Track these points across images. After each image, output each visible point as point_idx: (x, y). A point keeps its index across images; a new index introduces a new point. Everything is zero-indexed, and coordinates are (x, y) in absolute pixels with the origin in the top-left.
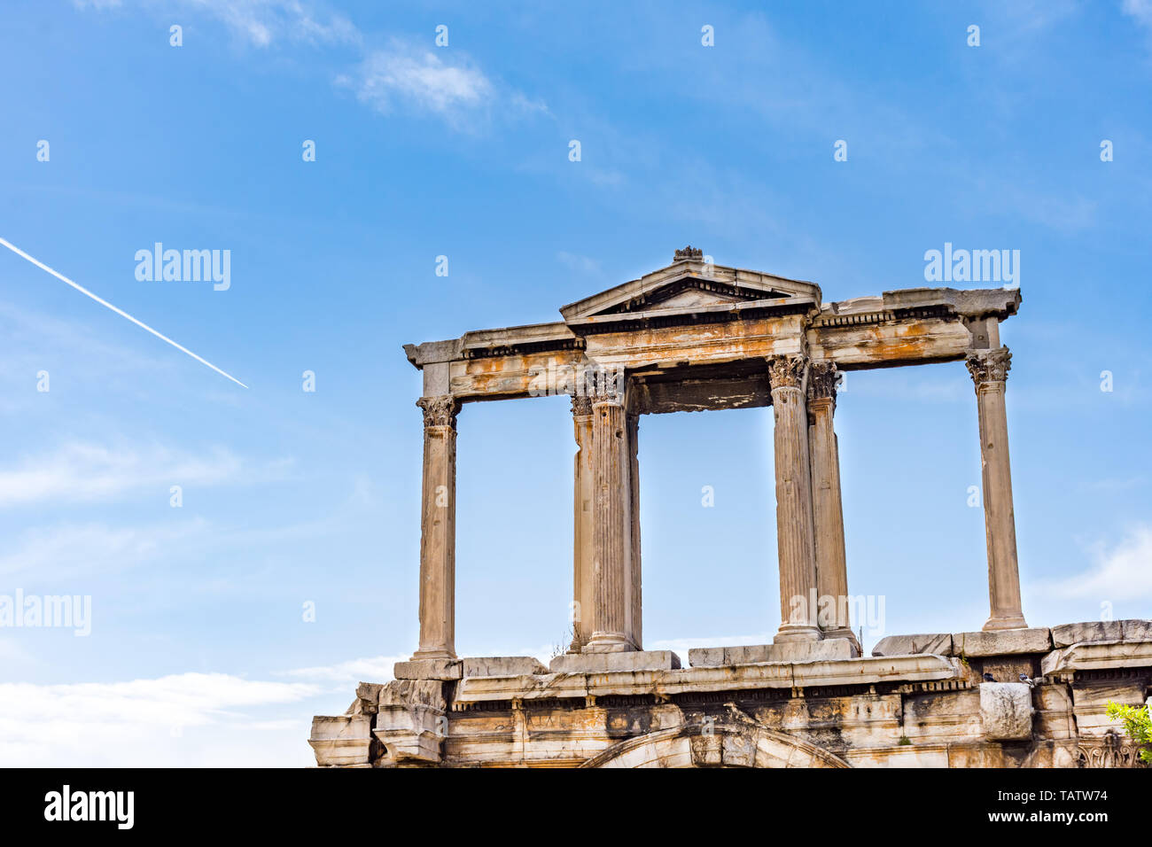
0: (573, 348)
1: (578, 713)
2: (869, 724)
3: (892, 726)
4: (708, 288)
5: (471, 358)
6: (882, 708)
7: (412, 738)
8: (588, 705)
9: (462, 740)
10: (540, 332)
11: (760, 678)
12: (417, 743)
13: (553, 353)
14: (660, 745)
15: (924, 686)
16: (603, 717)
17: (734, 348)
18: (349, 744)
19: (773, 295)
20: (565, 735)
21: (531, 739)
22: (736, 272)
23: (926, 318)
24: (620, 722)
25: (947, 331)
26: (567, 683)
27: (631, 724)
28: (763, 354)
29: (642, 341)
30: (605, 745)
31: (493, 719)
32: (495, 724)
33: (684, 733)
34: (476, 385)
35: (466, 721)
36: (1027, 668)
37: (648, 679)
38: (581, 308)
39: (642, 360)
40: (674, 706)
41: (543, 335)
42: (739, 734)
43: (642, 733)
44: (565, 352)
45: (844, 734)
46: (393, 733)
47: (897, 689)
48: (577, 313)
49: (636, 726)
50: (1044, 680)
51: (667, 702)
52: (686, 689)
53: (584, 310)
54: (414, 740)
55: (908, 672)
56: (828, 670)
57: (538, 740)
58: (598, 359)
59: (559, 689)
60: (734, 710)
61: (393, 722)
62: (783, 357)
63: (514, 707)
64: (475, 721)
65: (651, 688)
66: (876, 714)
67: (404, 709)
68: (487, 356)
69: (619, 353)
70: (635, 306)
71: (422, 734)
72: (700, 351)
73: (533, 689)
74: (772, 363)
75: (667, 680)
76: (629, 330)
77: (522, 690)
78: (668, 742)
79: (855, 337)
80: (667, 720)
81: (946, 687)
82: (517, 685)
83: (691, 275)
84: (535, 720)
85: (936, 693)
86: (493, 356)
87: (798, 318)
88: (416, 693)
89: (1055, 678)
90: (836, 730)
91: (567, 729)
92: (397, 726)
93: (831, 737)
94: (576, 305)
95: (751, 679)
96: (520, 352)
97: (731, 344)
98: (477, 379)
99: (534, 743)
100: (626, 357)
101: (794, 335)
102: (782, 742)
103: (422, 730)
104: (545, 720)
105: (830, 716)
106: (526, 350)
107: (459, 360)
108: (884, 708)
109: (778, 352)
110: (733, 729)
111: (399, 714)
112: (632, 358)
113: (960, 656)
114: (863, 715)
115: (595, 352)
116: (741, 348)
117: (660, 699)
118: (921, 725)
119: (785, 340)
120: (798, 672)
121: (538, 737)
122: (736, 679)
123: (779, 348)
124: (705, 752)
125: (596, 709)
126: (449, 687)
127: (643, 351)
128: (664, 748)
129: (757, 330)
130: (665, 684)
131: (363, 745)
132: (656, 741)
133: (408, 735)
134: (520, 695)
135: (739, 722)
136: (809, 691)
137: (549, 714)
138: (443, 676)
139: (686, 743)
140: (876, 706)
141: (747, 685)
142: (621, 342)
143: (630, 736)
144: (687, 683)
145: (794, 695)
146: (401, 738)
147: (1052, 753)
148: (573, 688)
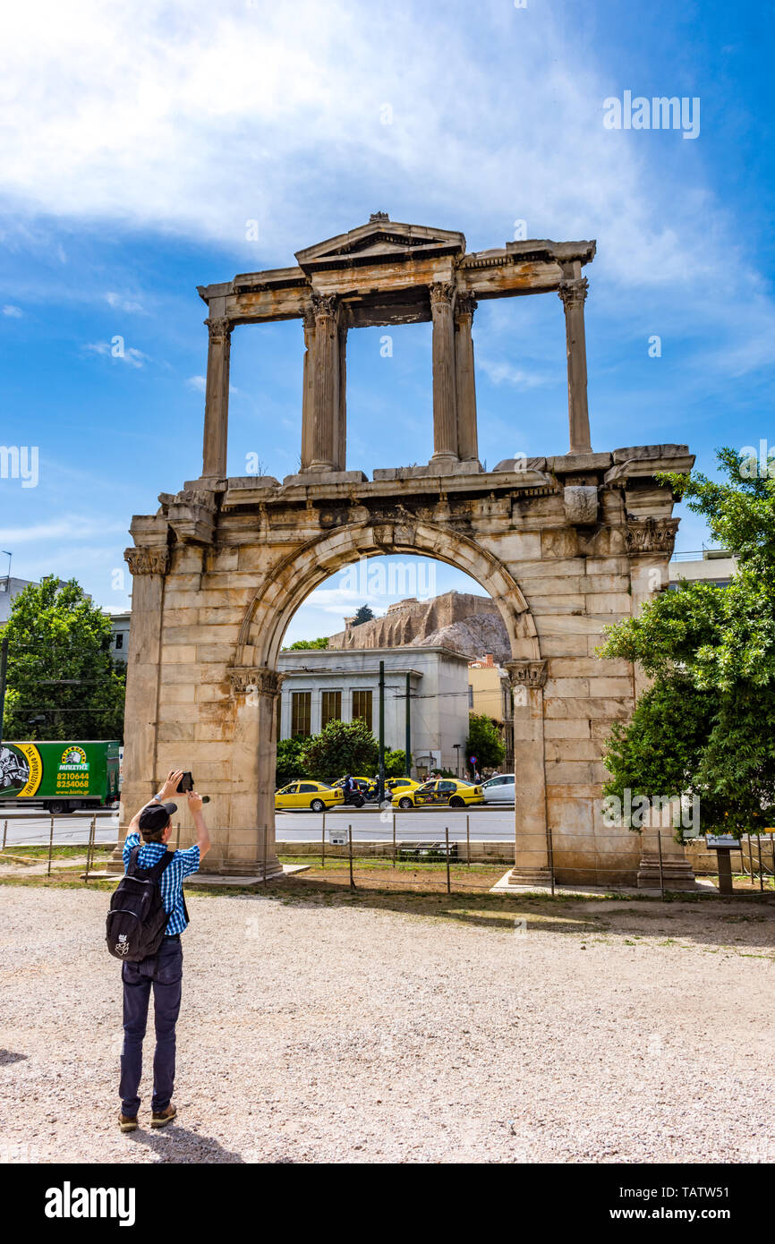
0: (304, 285)
1: (301, 513)
2: (489, 517)
3: (505, 518)
4: (392, 240)
5: (239, 293)
6: (498, 507)
7: (191, 524)
8: (308, 507)
9: (228, 530)
10: (282, 274)
11: (419, 487)
12: (194, 527)
13: (292, 289)
14: (353, 532)
15: (527, 492)
16: (318, 515)
17: (407, 279)
18: (154, 533)
19: (434, 241)
20: (293, 526)
21: (271, 530)
22: (410, 227)
23: (534, 261)
24: (328, 518)
25: (547, 269)
26: (294, 492)
27: (335, 519)
28: (426, 282)
29: (348, 275)
30: (318, 532)
31: (248, 517)
32: (248, 520)
33: (369, 525)
34: (242, 311)
35: (231, 518)
36: (595, 479)
37: (346, 488)
38: (308, 253)
39: (347, 288)
40: (363, 507)
41: (286, 276)
42: (405, 524)
43: (342, 525)
44: (299, 288)
45: (473, 524)
46: (179, 521)
47: (508, 494)
48: (306, 257)
49: (339, 520)
50: (606, 486)
51: (359, 505)
52: (371, 495)
53: (310, 255)
54: (192, 526)
55: (516, 481)
56: (464, 481)
57: (276, 530)
58: (319, 288)
59: (289, 496)
60: (402, 509)
61: (179, 513)
62: (439, 284)
63: (261, 509)
64: (236, 518)
65: (348, 494)
66: (494, 510)
67: (186, 506)
68: (250, 292)
69: (333, 284)
70: (344, 251)
71: (197, 523)
72: (386, 281)
73: (272, 496)
74: (432, 288)
75: (359, 489)
76: (339, 269)
77: (265, 497)
78: (359, 530)
79: (487, 274)
80: (358, 517)
81: (541, 493)
82: (262, 494)
83: (380, 231)
84: (274, 518)
85: (534, 497)
86: (253, 291)
87: (450, 258)
88: (196, 499)
89: (614, 485)
90: (468, 521)
91: (294, 522)
92: (181, 516)
93: (465, 526)
94: (305, 251)
95: (413, 488)
96: (271, 289)
97: (406, 276)
98: (244, 306)
99: (273, 532)
100: (337, 286)
101: (447, 269)
102: (432, 529)
103: (197, 520)
104: (281, 517)
105: (464, 513)
106: (274, 286)
107: (232, 295)
108: (499, 507)
109: (436, 281)
110: (401, 521)
111: (183, 509)
112: (341, 287)
113: (551, 472)
114: (486, 511)
115: (318, 284)
116: (412, 278)
117: (354, 503)
118: (523, 517)
119: (441, 273)
120: (445, 482)
121: (275, 528)
122: (403, 488)
123: (437, 277)
124: (382, 537)
125: (313, 510)
126: (219, 497)
127: (349, 282)
128: (356, 533)
129: (423, 267)
130: (357, 492)
131: (164, 533)
132: (351, 529)
133: (188, 522)
134: (264, 500)
135: (405, 517)
136: (451, 495)
137: (283, 514)
138: (214, 489)
139: (370, 531)
140: (494, 506)
141: (411, 491)
142: (335, 276)
143: (334, 526)
144: (371, 491)
145: (441, 499)
146: (184, 525)
147: (609, 534)
148: (298, 495)
